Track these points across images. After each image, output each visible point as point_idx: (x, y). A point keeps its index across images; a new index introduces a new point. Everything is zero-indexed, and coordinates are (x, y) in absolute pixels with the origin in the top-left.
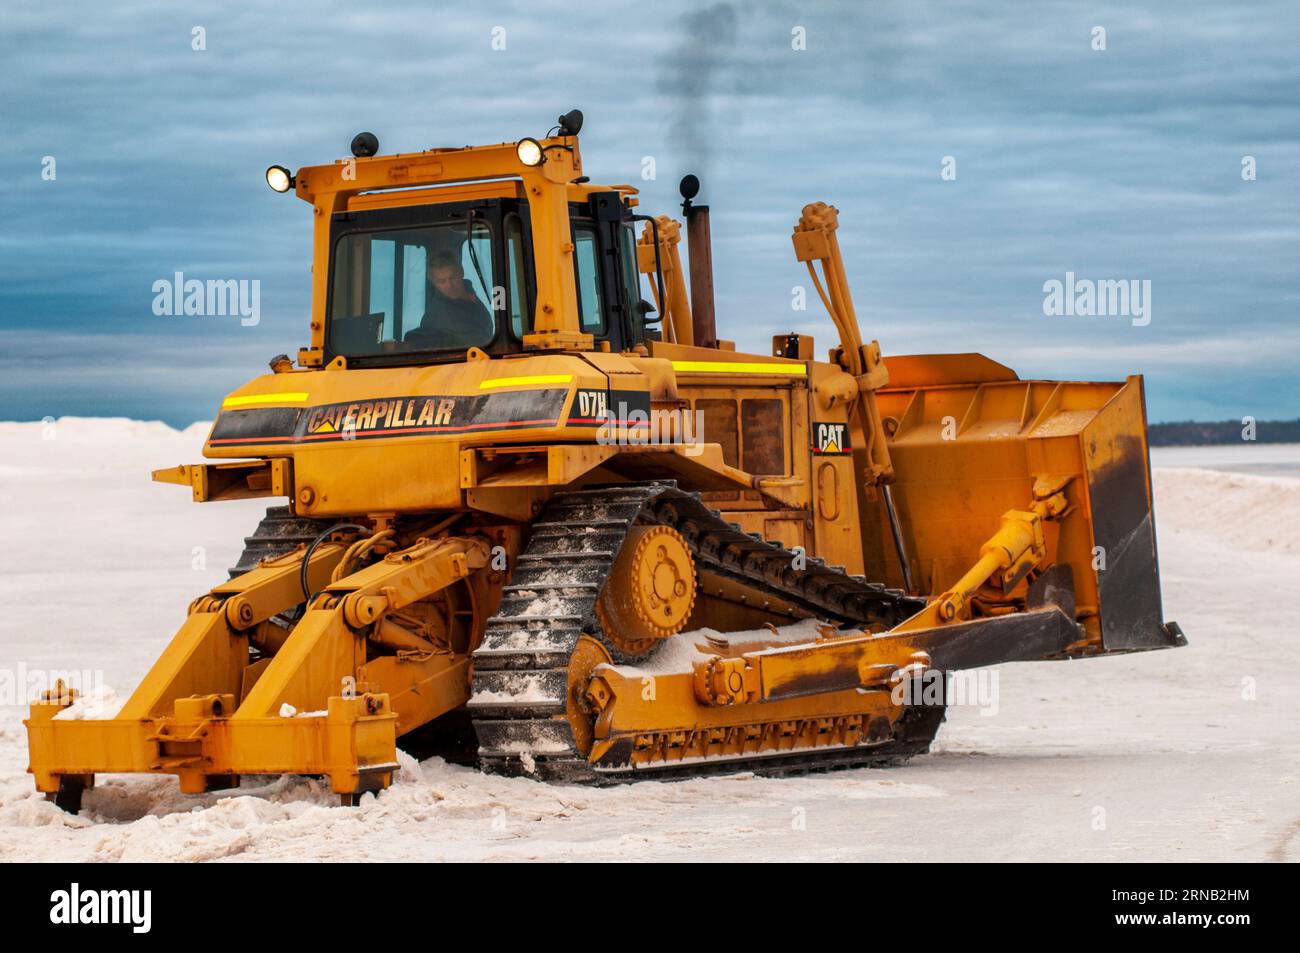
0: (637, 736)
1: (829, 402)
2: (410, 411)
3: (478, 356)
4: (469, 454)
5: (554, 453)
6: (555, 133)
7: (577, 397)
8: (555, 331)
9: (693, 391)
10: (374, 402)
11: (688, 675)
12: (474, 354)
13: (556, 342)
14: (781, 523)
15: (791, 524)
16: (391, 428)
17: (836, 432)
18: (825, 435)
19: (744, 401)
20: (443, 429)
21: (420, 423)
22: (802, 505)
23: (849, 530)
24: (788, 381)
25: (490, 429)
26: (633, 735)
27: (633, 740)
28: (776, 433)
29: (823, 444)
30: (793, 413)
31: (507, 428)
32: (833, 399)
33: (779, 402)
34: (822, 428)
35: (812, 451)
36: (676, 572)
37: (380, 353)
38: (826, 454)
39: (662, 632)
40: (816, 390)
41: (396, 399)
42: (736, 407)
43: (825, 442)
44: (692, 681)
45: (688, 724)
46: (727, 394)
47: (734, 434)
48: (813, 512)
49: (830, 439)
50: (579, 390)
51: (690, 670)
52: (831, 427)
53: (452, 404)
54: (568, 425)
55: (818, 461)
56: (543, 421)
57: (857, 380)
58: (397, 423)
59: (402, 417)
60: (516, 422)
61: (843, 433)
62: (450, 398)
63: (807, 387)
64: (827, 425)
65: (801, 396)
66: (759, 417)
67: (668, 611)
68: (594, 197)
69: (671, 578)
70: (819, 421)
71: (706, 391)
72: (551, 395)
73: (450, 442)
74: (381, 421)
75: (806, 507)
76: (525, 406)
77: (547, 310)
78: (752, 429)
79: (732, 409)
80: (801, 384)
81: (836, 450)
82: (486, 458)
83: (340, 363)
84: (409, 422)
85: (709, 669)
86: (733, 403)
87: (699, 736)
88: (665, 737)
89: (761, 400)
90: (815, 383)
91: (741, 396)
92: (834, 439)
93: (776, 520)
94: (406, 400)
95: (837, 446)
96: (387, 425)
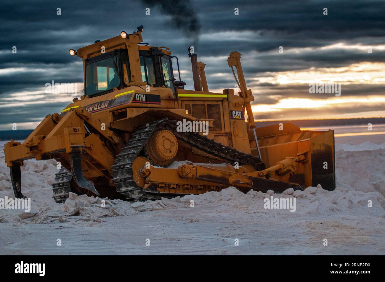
0: (159, 184)
1: (235, 105)
2: (99, 106)
3: (116, 90)
4: (111, 113)
5: (128, 110)
6: (136, 31)
7: (135, 96)
8: (134, 81)
9: (191, 102)
10: (92, 105)
11: (176, 169)
12: (115, 89)
13: (134, 84)
14: (220, 137)
15: (224, 137)
16: (95, 110)
17: (239, 114)
18: (235, 114)
19: (207, 104)
20: (106, 108)
21: (101, 108)
22: (228, 132)
23: (244, 139)
24: (221, 99)
25: (116, 106)
26: (157, 183)
27: (157, 184)
28: (219, 113)
29: (234, 116)
30: (224, 108)
31: (119, 105)
32: (236, 104)
33: (219, 105)
34: (234, 112)
35: (230, 118)
36: (170, 141)
37: (96, 93)
38: (235, 119)
39: (168, 158)
40: (231, 102)
41: (96, 103)
42: (205, 106)
43: (235, 116)
44: (177, 171)
45: (177, 183)
46: (202, 103)
47: (205, 113)
48: (231, 134)
49: (237, 115)
50: (136, 94)
51: (177, 168)
52: (237, 112)
53: (108, 102)
54: (132, 102)
55: (232, 121)
56: (127, 102)
57: (244, 100)
58: (96, 109)
59: (97, 107)
60: (121, 103)
61: (241, 114)
62: (108, 101)
63: (228, 101)
64: (236, 111)
65: (226, 103)
66: (212, 109)
67: (170, 152)
68: (151, 48)
69: (169, 143)
70: (232, 110)
71: (195, 102)
72: (129, 96)
73: (107, 111)
74: (93, 109)
75: (229, 133)
76: (123, 99)
77: (133, 76)
78: (210, 112)
79: (204, 107)
80: (226, 100)
81: (239, 118)
82: (115, 115)
83: (87, 97)
84: (99, 108)
85: (182, 168)
86: (204, 105)
87: (181, 186)
88: (169, 185)
89: (213, 104)
90: (230, 100)
91: (206, 103)
92: (238, 115)
93: (218, 136)
94: (98, 103)
95: (239, 117)
96: (94, 110)
